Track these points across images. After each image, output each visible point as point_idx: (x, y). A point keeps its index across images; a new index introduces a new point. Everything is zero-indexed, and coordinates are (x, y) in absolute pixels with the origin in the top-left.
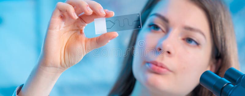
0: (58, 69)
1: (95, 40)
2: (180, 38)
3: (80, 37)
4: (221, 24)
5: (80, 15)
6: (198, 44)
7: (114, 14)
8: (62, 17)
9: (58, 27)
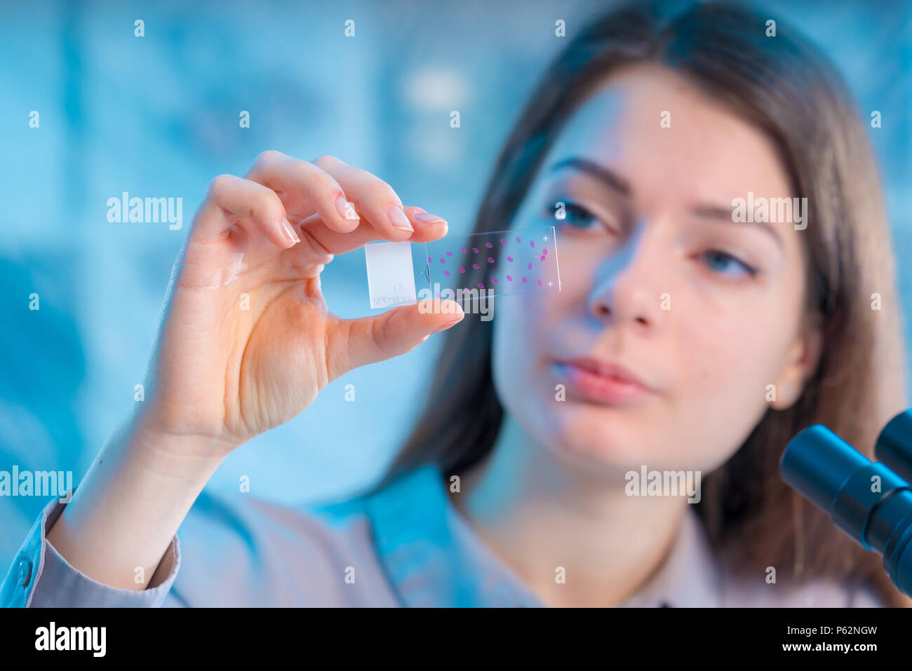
0: (215, 441)
1: (369, 331)
2: (679, 252)
3: (306, 312)
4: (838, 180)
5: (303, 221)
6: (751, 271)
7: (446, 228)
8: (235, 237)
9: (217, 277)
